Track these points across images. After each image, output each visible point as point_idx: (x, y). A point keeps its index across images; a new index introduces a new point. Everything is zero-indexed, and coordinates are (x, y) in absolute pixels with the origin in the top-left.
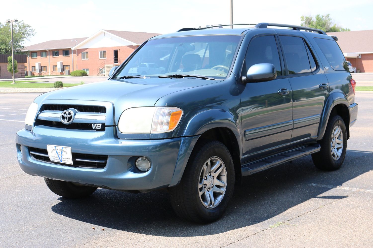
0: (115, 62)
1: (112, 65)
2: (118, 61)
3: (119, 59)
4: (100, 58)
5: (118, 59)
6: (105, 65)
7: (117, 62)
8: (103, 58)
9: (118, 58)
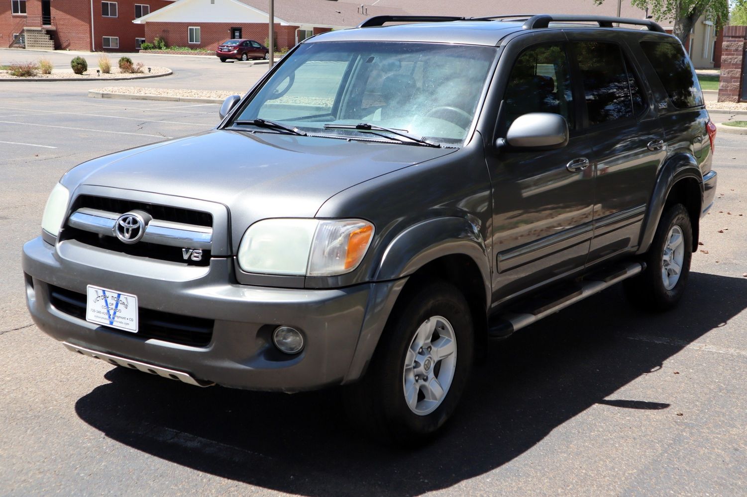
0: (44, 24)
1: (39, 28)
2: (50, 21)
3: (52, 18)
4: (14, 13)
5: (50, 18)
6: (25, 28)
7: (50, 24)
8: (20, 14)
9: (50, 15)
